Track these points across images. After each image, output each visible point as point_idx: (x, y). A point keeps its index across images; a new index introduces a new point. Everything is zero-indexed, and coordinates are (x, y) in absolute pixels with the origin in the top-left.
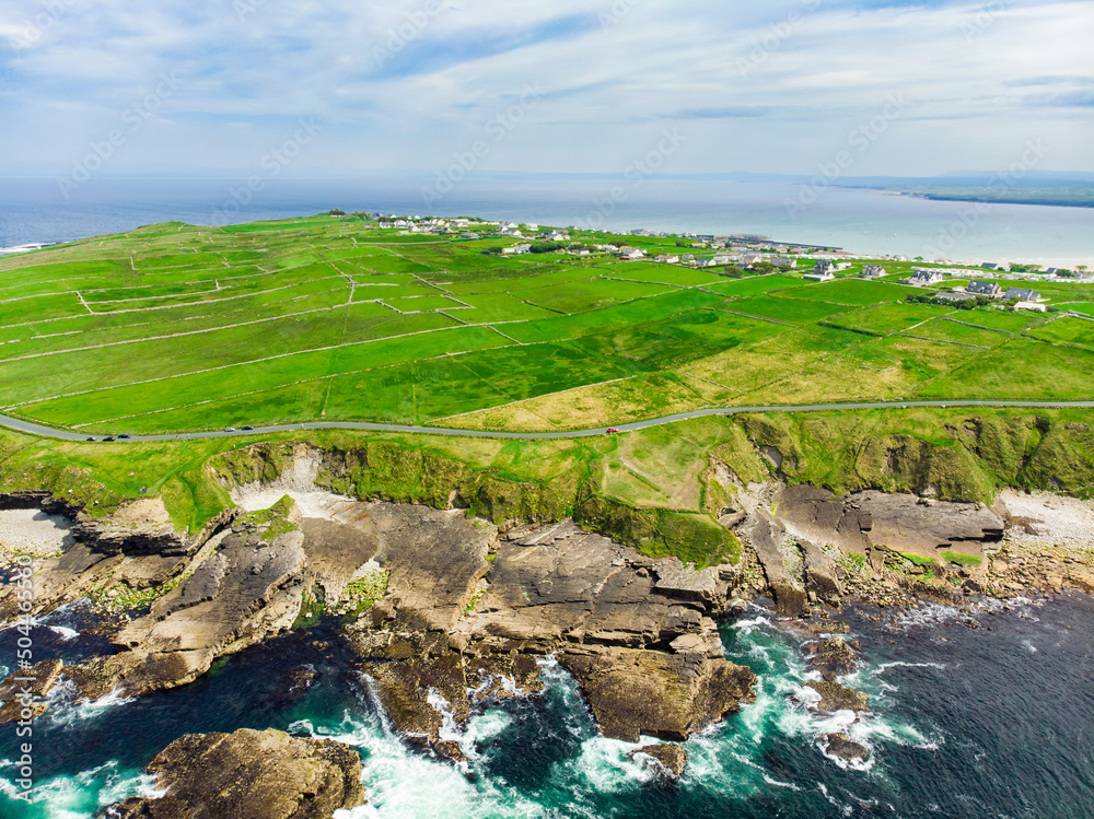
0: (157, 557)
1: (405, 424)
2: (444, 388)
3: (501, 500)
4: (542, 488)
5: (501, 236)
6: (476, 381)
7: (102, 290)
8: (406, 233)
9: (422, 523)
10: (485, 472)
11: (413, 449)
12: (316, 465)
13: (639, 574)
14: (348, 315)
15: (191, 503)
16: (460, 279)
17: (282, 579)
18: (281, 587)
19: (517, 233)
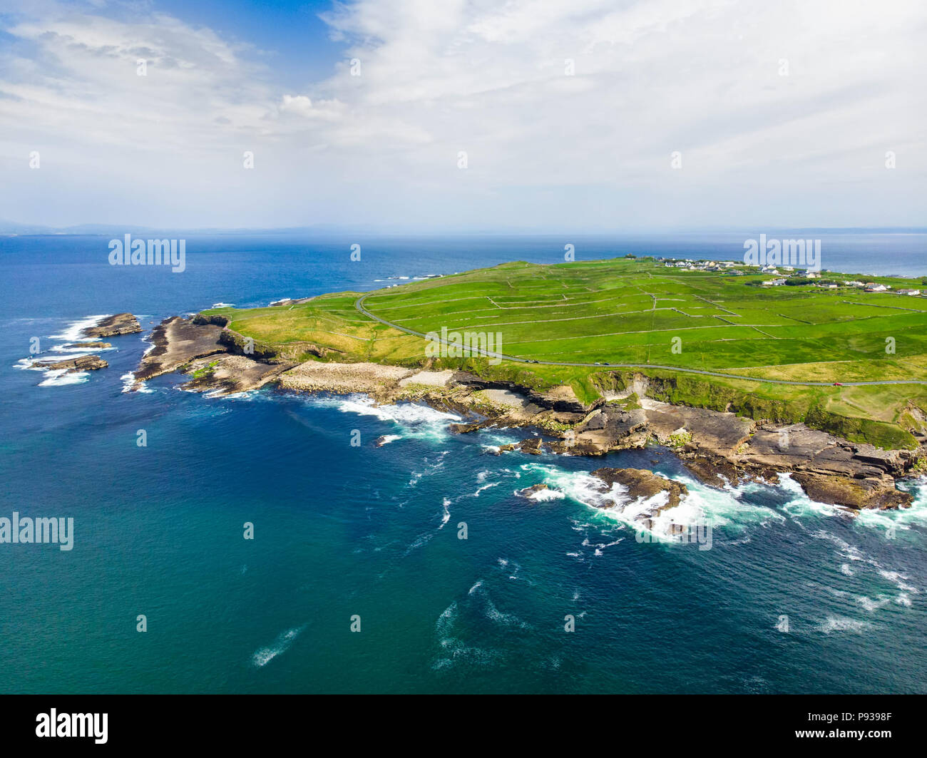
0: (570, 413)
1: (698, 370)
2: (721, 356)
3: (759, 408)
4: (785, 404)
5: (761, 274)
6: (743, 354)
7: (500, 297)
8: (686, 270)
9: (710, 417)
10: (749, 394)
11: (704, 381)
12: (645, 386)
13: (846, 450)
14: (654, 316)
15: (584, 392)
16: (730, 299)
17: (637, 426)
18: (636, 429)
19: (775, 272)
